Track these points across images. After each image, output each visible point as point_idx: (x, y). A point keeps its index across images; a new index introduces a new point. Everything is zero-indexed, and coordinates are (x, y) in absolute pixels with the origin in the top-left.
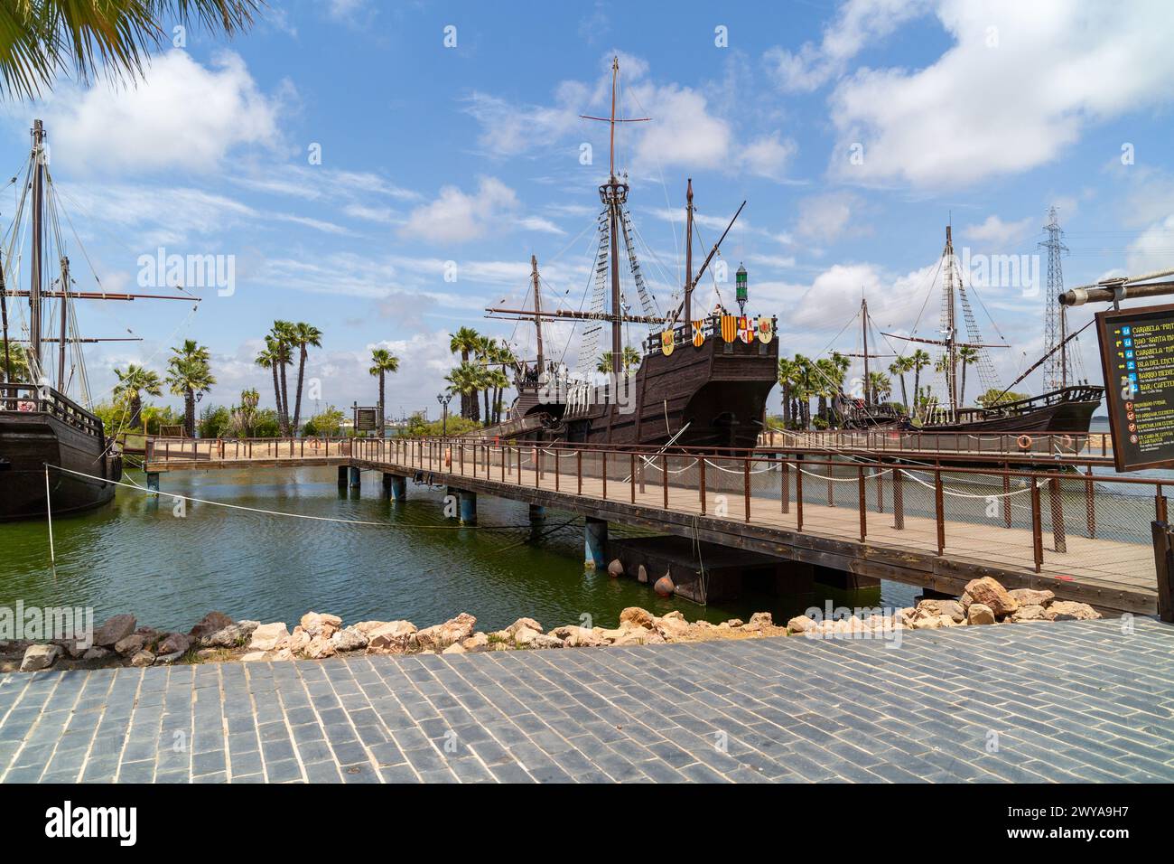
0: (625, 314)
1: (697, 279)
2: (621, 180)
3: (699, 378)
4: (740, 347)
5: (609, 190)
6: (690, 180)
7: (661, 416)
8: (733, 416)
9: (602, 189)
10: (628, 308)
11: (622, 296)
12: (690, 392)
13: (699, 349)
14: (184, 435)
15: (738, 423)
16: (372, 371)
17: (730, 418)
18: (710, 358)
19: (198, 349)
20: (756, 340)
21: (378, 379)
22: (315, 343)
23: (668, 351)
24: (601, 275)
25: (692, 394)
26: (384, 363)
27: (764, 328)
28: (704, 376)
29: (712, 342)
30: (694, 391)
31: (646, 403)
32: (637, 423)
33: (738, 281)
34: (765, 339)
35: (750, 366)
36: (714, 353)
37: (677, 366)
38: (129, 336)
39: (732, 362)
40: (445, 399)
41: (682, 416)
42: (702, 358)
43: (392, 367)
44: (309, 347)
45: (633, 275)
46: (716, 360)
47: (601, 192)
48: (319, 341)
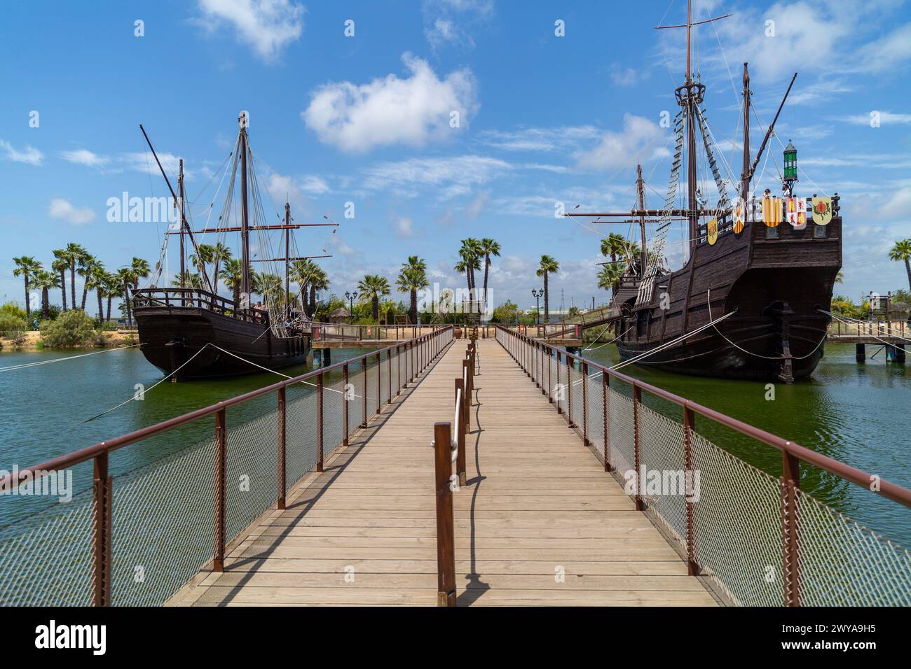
0: (702, 208)
1: (755, 165)
2: (694, 80)
3: (739, 266)
4: (788, 231)
5: (684, 92)
6: (746, 64)
7: (704, 306)
8: (786, 304)
9: (677, 93)
10: (705, 203)
11: (699, 191)
12: (731, 280)
13: (739, 236)
14: (408, 322)
15: (791, 312)
16: (539, 272)
17: (782, 308)
18: (749, 244)
19: (419, 261)
20: (810, 222)
21: (542, 278)
22: (496, 253)
23: (712, 240)
24: (675, 173)
25: (733, 283)
26: (548, 266)
27: (820, 209)
28: (742, 263)
29: (750, 228)
30: (735, 280)
31: (693, 293)
32: (684, 312)
33: (786, 160)
34: (823, 220)
35: (802, 251)
36: (753, 239)
37: (720, 255)
38: (323, 254)
39: (777, 247)
40: (538, 293)
41: (723, 305)
42: (742, 245)
43: (553, 269)
44: (491, 256)
45: (711, 171)
46: (755, 246)
47: (676, 95)
48: (498, 251)
